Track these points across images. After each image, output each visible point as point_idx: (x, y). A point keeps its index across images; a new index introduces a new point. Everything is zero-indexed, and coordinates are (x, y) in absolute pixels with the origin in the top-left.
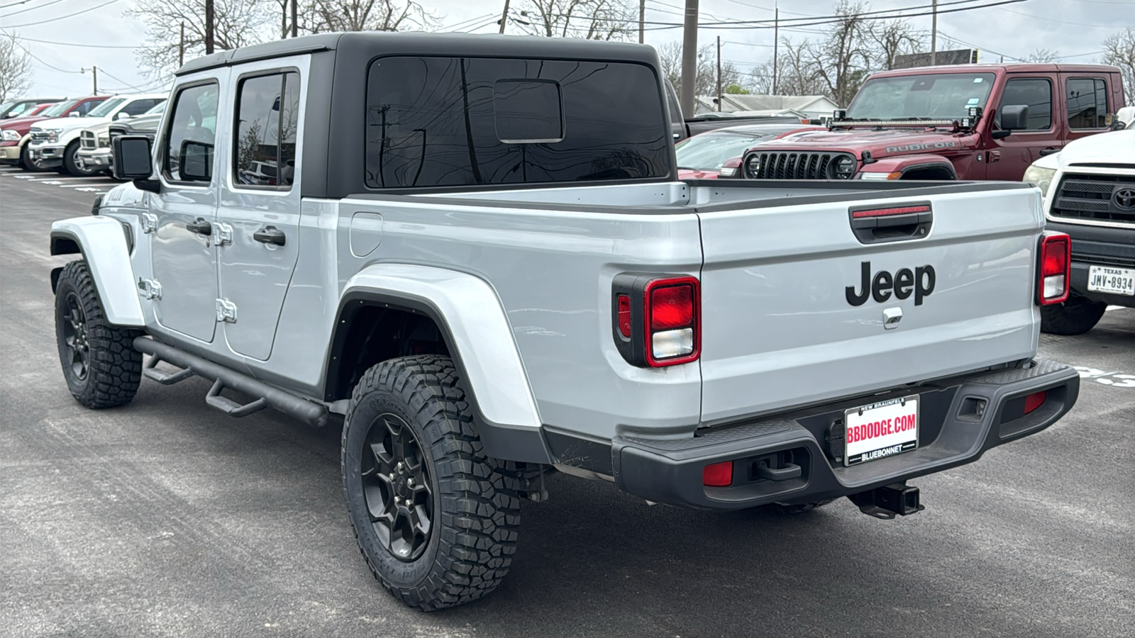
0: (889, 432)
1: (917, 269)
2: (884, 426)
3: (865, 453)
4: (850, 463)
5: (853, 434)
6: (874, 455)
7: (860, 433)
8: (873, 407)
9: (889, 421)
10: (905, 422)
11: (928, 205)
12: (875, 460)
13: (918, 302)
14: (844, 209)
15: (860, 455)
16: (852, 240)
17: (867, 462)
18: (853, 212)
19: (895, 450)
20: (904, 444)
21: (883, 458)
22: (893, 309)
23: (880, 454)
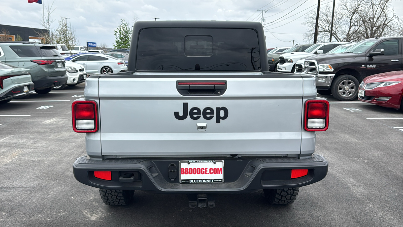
0: (206, 173)
1: (217, 108)
2: (203, 170)
3: (192, 180)
4: (182, 182)
5: (185, 171)
6: (197, 181)
7: (189, 171)
8: (196, 162)
9: (206, 169)
10: (217, 171)
11: (225, 82)
12: (197, 183)
13: (218, 121)
14: (174, 81)
15: (189, 180)
16: (177, 94)
17: (192, 183)
18: (178, 83)
19: (210, 181)
20: (215, 180)
21: (201, 183)
22: (202, 123)
23: (200, 181)
